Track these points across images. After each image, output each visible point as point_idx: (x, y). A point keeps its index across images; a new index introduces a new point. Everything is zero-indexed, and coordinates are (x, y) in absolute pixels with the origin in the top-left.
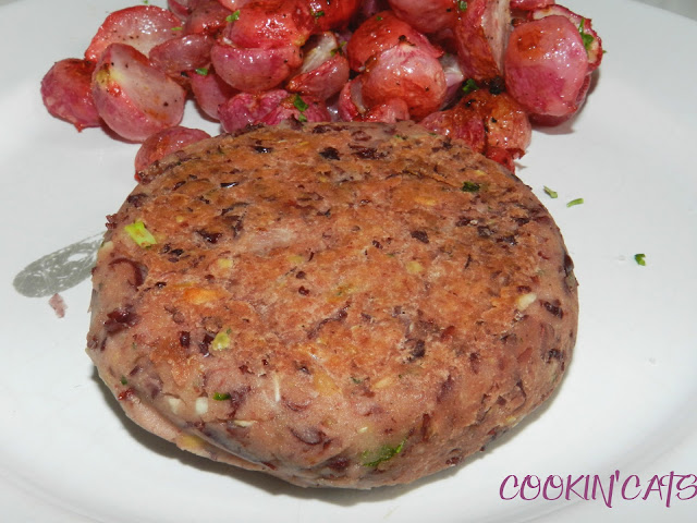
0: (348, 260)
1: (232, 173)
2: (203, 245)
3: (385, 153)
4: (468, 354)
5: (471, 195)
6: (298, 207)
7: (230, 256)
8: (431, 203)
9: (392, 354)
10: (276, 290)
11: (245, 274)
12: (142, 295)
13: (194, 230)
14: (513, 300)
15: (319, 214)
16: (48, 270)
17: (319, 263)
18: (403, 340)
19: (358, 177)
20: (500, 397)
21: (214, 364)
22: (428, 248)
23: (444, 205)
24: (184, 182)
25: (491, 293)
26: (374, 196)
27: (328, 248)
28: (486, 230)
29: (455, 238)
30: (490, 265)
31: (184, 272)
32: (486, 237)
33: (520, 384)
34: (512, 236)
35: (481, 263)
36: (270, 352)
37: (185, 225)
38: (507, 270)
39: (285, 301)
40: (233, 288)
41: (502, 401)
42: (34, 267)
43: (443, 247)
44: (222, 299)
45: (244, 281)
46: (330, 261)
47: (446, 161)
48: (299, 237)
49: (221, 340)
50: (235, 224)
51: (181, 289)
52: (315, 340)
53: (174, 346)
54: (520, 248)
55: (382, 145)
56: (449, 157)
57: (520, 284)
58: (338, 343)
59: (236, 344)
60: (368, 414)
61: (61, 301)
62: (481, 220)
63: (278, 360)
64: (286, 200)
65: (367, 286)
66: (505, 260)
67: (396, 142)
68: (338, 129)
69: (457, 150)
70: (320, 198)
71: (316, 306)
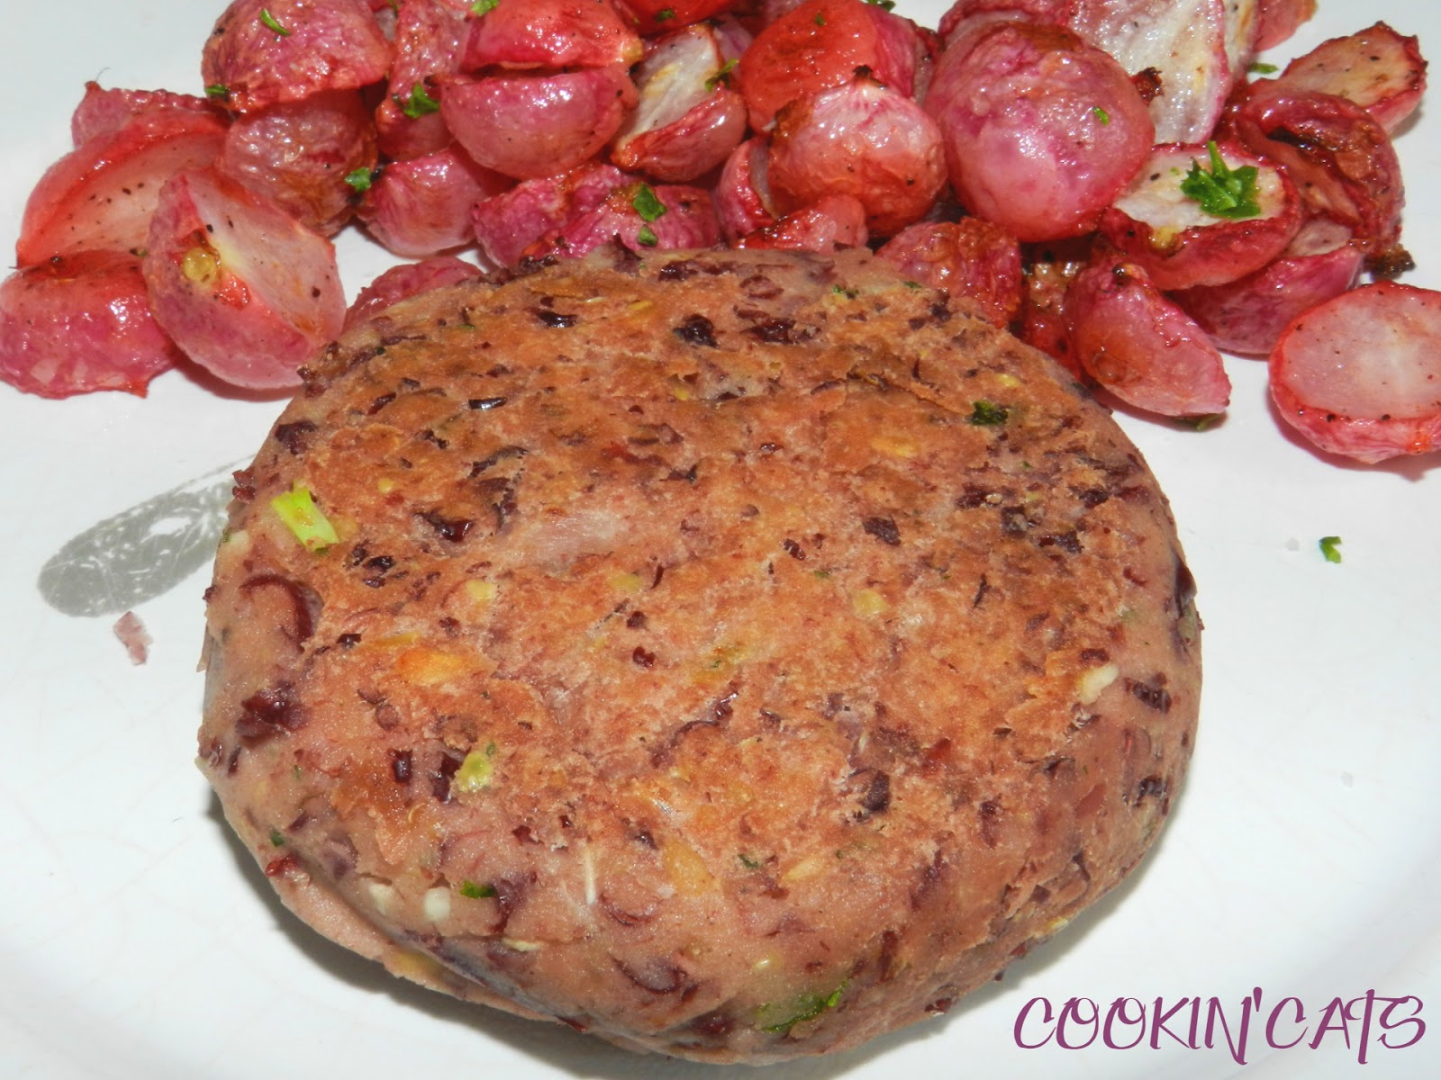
0: (736, 585)
1: (493, 374)
2: (436, 547)
3: (811, 330)
4: (977, 804)
5: (988, 434)
6: (631, 459)
7: (491, 574)
8: (906, 452)
9: (822, 804)
10: (587, 656)
11: (522, 618)
12: (310, 663)
13: (416, 512)
14: (1070, 681)
15: (676, 476)
16: (110, 555)
17: (674, 592)
18: (846, 771)
19: (755, 389)
20: (1038, 887)
21: (461, 823)
22: (899, 559)
23: (933, 456)
24: (391, 396)
25: (1027, 665)
26: (790, 433)
27: (693, 558)
28: (1018, 519)
29: (956, 535)
30: (1026, 602)
31: (395, 611)
32: (1018, 534)
33: (1079, 859)
34: (1073, 534)
35: (1008, 595)
36: (574, 797)
37: (396, 499)
38: (1059, 612)
39: (605, 681)
40: (497, 649)
41: (1041, 895)
42: (81, 546)
43: (932, 556)
44: (477, 675)
45: (520, 632)
46: (697, 587)
47: (937, 352)
48: (633, 529)
49: (475, 768)
50: (499, 498)
51: (392, 649)
52: (666, 770)
53: (379, 780)
54: (1087, 562)
55: (806, 311)
56: (945, 340)
57: (1086, 644)
58: (714, 778)
59: (505, 777)
60: (773, 934)
61: (138, 629)
62: (1009, 493)
63: (590, 816)
64: (604, 442)
65: (773, 647)
66: (1056, 590)
67: (834, 302)
68: (714, 270)
69: (962, 324)
70: (676, 439)
71: (668, 692)
